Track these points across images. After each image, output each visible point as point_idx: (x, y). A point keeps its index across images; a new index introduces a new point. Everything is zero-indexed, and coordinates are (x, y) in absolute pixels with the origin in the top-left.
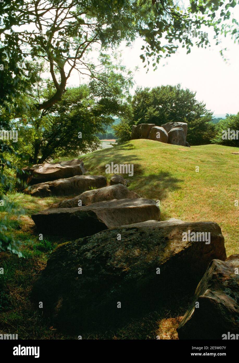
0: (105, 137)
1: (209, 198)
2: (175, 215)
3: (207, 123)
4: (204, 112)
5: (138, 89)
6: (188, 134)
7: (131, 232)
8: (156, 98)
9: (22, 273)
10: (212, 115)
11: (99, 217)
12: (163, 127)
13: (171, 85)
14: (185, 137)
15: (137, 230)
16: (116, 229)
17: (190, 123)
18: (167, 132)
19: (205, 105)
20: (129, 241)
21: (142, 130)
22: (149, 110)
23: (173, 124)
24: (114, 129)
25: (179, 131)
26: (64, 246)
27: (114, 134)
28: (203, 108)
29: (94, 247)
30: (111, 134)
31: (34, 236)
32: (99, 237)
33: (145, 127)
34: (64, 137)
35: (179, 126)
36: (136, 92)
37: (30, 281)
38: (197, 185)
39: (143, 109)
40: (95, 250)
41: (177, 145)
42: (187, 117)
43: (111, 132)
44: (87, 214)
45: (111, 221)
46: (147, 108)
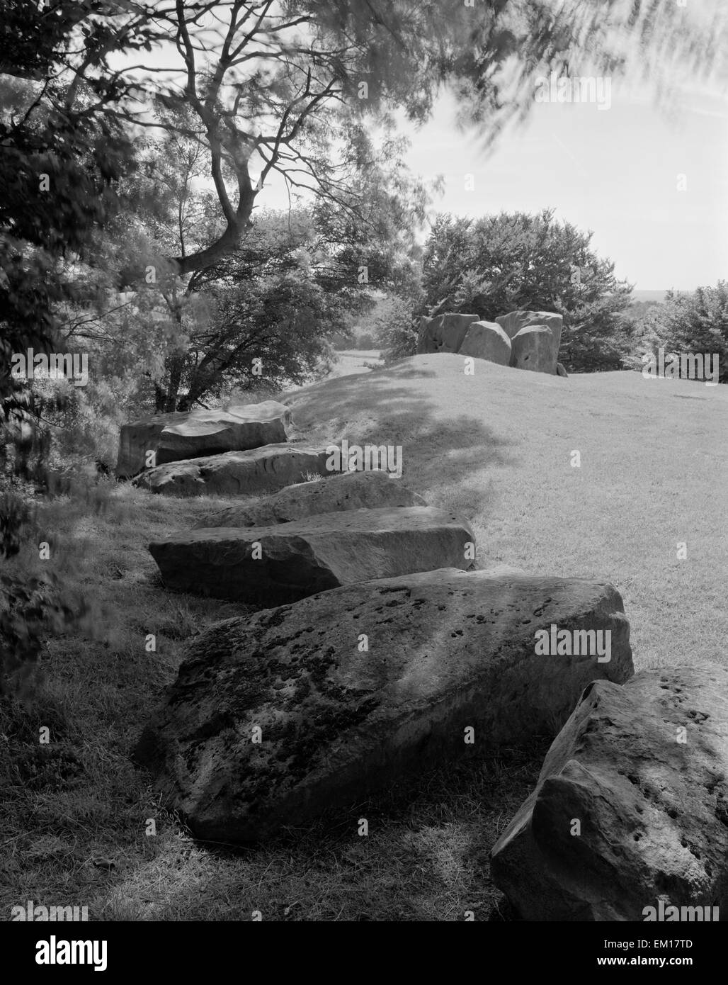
0: (355, 343)
1: (603, 512)
2: (514, 553)
3: (615, 314)
4: (610, 285)
5: (441, 223)
6: (563, 341)
7: (393, 599)
8: (485, 247)
9: (117, 692)
10: (629, 292)
11: (319, 555)
12: (499, 322)
13: (526, 215)
14: (555, 352)
15: (408, 595)
16: (357, 589)
17: (572, 313)
18: (510, 336)
19: (612, 268)
20: (385, 622)
21: (445, 329)
22: (465, 279)
23: (524, 316)
24: (375, 325)
25: (541, 334)
26: (224, 628)
27: (376, 336)
28: (608, 276)
29: (298, 635)
30: (367, 338)
31: (155, 598)
32: (314, 609)
33: (453, 322)
34: (245, 343)
35: (539, 322)
36: (434, 230)
37: (135, 715)
38: (574, 478)
39: (450, 275)
40: (300, 641)
41: (533, 372)
42: (564, 297)
43: (370, 333)
44: (289, 545)
45: (349, 565)
46: (462, 274)
